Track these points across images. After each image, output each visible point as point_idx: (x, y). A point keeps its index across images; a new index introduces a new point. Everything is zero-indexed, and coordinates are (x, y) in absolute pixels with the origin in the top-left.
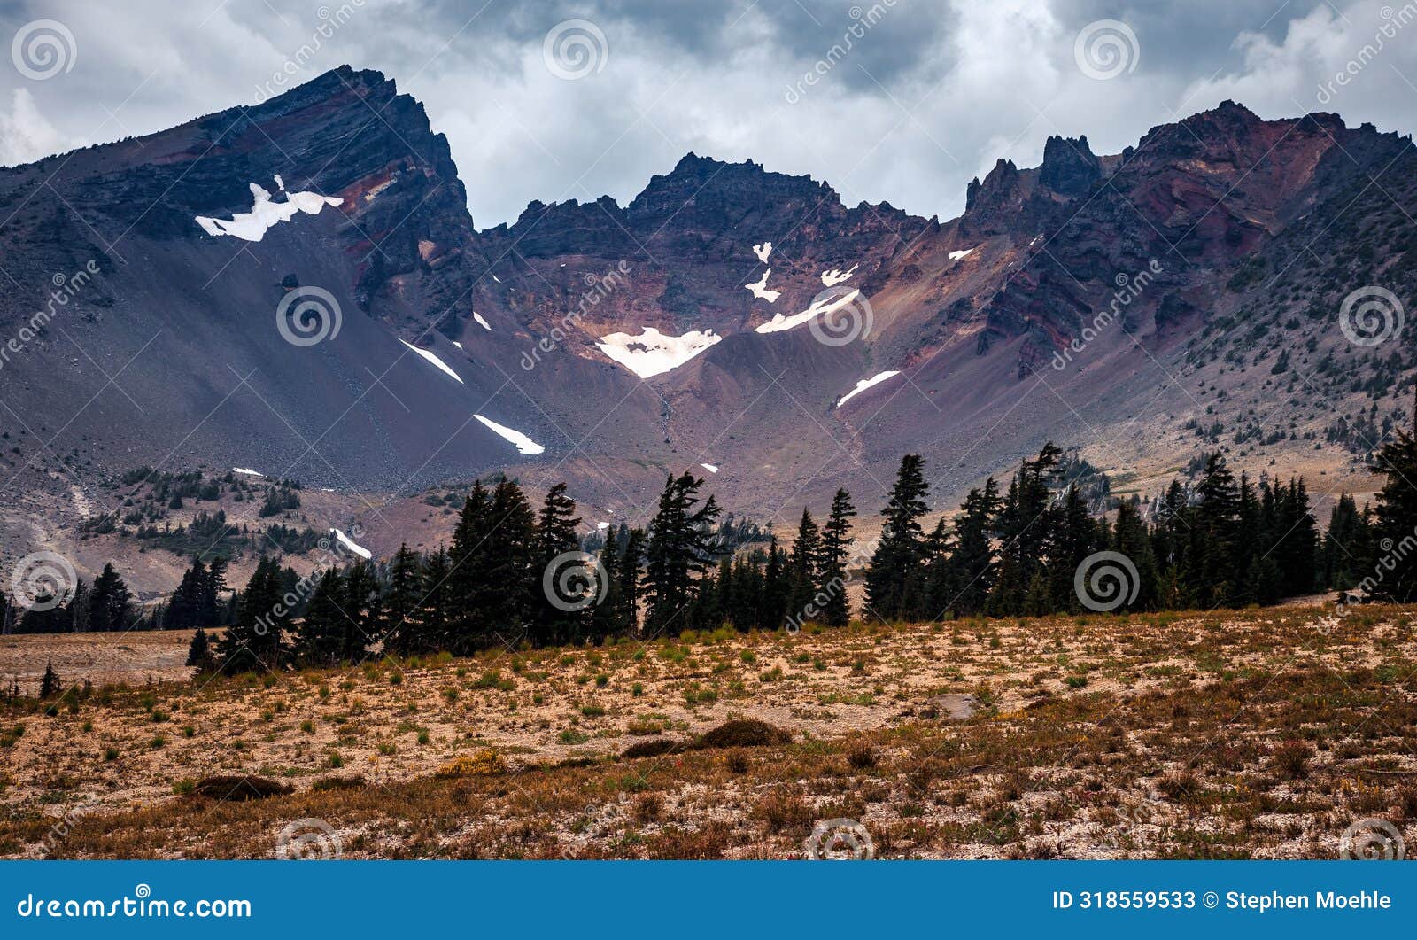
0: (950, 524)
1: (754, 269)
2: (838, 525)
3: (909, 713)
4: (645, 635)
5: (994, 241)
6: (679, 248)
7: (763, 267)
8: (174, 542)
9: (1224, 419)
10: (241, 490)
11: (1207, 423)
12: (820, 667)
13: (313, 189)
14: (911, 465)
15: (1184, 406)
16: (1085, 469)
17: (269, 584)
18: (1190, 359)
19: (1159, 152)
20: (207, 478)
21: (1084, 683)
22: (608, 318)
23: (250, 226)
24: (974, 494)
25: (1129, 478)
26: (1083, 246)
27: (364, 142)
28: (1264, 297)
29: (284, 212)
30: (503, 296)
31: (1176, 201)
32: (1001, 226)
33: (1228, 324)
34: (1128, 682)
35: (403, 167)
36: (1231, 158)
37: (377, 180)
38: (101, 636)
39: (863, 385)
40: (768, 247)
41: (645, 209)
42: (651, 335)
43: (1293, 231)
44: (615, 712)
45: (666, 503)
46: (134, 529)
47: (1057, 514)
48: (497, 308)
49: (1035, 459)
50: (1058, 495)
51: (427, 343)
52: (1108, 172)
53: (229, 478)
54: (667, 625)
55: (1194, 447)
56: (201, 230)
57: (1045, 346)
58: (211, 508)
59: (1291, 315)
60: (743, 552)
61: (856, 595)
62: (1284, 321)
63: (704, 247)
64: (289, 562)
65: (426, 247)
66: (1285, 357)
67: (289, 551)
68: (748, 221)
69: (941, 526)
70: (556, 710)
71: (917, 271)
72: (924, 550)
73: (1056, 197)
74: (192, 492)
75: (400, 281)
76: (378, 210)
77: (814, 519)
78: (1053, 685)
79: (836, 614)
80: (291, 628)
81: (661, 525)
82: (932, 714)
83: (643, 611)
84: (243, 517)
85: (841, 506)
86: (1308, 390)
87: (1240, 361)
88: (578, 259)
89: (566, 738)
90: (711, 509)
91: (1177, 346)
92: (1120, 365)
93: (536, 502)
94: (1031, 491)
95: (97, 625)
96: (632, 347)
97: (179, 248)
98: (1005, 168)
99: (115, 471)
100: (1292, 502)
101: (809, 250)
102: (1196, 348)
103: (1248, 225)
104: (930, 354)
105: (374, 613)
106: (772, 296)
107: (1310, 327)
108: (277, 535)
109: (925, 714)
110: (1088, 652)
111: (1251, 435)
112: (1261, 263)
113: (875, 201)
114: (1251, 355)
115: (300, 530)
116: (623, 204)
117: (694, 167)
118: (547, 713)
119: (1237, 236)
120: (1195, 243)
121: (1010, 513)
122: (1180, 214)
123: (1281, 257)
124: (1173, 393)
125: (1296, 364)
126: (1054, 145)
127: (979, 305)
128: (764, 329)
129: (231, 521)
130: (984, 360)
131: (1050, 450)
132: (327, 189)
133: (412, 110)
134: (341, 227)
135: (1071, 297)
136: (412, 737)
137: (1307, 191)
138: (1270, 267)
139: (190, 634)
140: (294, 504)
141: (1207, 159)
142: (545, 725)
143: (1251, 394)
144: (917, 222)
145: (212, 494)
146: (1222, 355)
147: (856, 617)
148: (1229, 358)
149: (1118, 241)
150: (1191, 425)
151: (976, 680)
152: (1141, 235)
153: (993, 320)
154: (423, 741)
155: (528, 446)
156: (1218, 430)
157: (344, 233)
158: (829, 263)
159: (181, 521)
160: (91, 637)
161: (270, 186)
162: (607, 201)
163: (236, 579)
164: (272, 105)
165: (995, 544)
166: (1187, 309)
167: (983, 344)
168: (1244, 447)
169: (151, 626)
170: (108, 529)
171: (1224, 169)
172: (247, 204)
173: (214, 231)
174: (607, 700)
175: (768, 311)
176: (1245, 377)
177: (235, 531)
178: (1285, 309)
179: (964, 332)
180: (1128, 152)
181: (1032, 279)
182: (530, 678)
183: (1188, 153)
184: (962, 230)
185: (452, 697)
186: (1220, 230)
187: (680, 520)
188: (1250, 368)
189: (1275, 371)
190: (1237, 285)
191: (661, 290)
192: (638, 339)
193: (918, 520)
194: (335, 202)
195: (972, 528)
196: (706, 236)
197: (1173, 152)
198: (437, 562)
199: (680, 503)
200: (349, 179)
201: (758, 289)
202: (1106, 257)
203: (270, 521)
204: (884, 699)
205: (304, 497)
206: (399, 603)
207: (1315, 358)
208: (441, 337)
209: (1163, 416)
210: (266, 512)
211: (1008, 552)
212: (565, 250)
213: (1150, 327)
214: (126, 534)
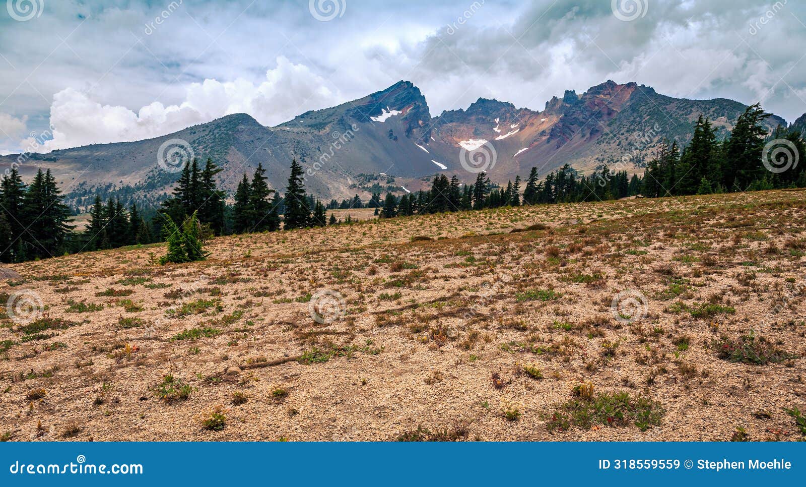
0: (543, 184)
1: (495, 124)
2: (517, 184)
3: (562, 223)
4: (474, 209)
5: (552, 116)
6: (478, 120)
7: (497, 124)
8: (369, 190)
9: (605, 157)
10: (383, 178)
11: (601, 158)
12: (538, 214)
13: (395, 110)
14: (534, 169)
15: (596, 154)
16: (572, 170)
17: (390, 198)
18: (598, 143)
19: (592, 93)
20: (375, 175)
21: (601, 216)
22: (461, 137)
23: (382, 119)
24: (548, 176)
25: (582, 171)
26: (573, 117)
27: (406, 98)
28: (616, 128)
29: (389, 115)
30: (438, 133)
31: (596, 105)
32: (554, 112)
33: (607, 134)
34: (612, 215)
35: (415, 104)
36: (610, 94)
37: (409, 107)
38: (356, 209)
39: (520, 151)
40: (498, 119)
41: (470, 112)
42: (471, 141)
43: (622, 112)
44: (496, 224)
45: (478, 179)
46: (360, 187)
47: (567, 180)
48: (436, 136)
49: (563, 167)
50: (568, 174)
51: (421, 144)
52: (580, 98)
53: (380, 175)
54: (479, 207)
55: (597, 164)
56: (371, 120)
57: (563, 141)
58: (376, 182)
59: (622, 132)
60: (494, 190)
61: (521, 199)
62: (620, 133)
63: (484, 120)
64: (393, 194)
65: (420, 122)
66: (620, 142)
67: (392, 191)
68: (494, 113)
69: (541, 183)
70: (482, 223)
71: (533, 124)
72: (537, 189)
73: (567, 105)
74: (372, 178)
75: (415, 130)
76: (410, 114)
77: (511, 182)
78: (595, 217)
79: (516, 203)
80: (396, 208)
81: (477, 184)
82: (568, 223)
83: (473, 203)
84: (383, 184)
85: (518, 179)
86: (625, 150)
87: (609, 143)
88: (454, 123)
89: (487, 229)
90: (488, 180)
91: (595, 140)
92: (581, 145)
93: (450, 180)
94: (562, 175)
95: (355, 207)
96: (467, 144)
97: (367, 124)
98: (555, 98)
99: (356, 174)
100: (624, 176)
101: (508, 120)
102: (599, 140)
103: (613, 110)
104: (536, 143)
105: (415, 204)
106: (499, 131)
107: (626, 134)
108: (390, 188)
109: (566, 223)
110: (599, 209)
111: (612, 161)
112: (616, 119)
113: (524, 108)
114: (612, 142)
115: (395, 186)
116: (465, 110)
117: (482, 101)
118: (481, 224)
119: (610, 113)
120: (600, 115)
121: (557, 180)
122: (596, 108)
123: (621, 117)
124: (592, 151)
125: (623, 143)
126: (567, 92)
127: (547, 131)
128: (497, 139)
129: (380, 185)
130: (549, 145)
131: (567, 165)
132: (398, 110)
133: (417, 90)
134: (401, 118)
135: (570, 129)
136: (454, 229)
137: (627, 101)
138: (617, 121)
139: (374, 209)
140: (393, 181)
141: (604, 94)
142: (481, 226)
143: (611, 151)
144: (534, 112)
145: (376, 179)
146: (605, 142)
147: (521, 204)
148: (607, 143)
149: (581, 116)
150: (597, 159)
151: (576, 216)
152: (587, 113)
153: (551, 135)
154: (456, 229)
155: (444, 167)
156: (603, 160)
157: (402, 120)
158: (513, 123)
159: (370, 185)
160: (354, 209)
161: (386, 109)
162: (461, 110)
163: (383, 197)
164: (386, 91)
165: (553, 187)
166: (597, 131)
167: (548, 141)
168: (610, 164)
169: (366, 207)
170: (355, 187)
171: (608, 97)
172: (381, 113)
173: (374, 120)
174: (493, 221)
175: (498, 134)
176: (610, 147)
177: (381, 187)
178: (621, 130)
179: (544, 138)
180: (585, 93)
181: (561, 125)
182: (474, 217)
183: (599, 93)
184: (544, 114)
185: (458, 221)
186: (606, 112)
187: (481, 183)
188: (611, 144)
189: (618, 145)
190: (609, 125)
191: (473, 130)
192: (468, 142)
193: (535, 182)
194: (400, 112)
195: (548, 184)
196: (484, 117)
197: (596, 93)
198: (429, 193)
199: (481, 179)
200: (403, 107)
201: (496, 129)
202: (579, 119)
203: (389, 185)
204: (556, 221)
205: (395, 179)
206: (420, 202)
207: (627, 142)
208: (424, 143)
209: (591, 157)
210: (388, 183)
211: (556, 189)
212: (451, 121)
213: (588, 135)
214: (359, 188)
